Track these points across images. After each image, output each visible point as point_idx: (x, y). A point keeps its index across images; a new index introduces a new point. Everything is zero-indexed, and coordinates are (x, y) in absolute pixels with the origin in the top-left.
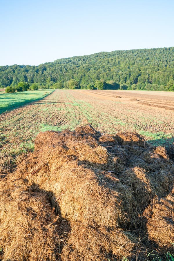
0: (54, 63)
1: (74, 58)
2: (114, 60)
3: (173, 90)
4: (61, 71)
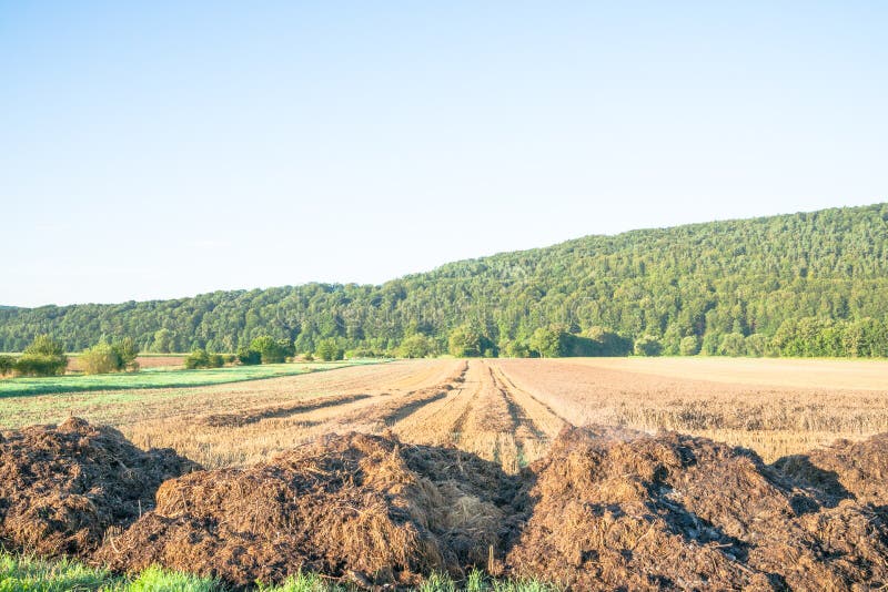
0: (432, 276)
2: (625, 260)
3: (800, 352)
4: (452, 298)
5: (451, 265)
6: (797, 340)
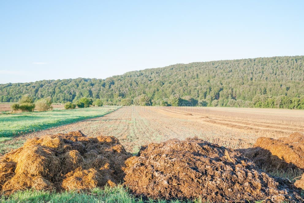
0: (123, 76)
1: (146, 70)
2: (191, 73)
4: (131, 85)
5: (130, 73)
6: (260, 102)
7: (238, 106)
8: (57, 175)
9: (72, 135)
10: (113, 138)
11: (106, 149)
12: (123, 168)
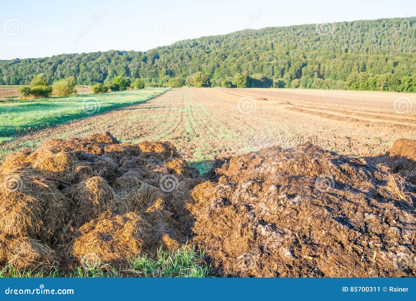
0: (171, 47)
1: (202, 39)
2: (264, 42)
3: (357, 88)
4: (182, 59)
5: (180, 42)
6: (357, 82)
7: (327, 87)
8: (61, 230)
9: (94, 141)
10: (166, 145)
11: (155, 168)
12: (188, 206)
